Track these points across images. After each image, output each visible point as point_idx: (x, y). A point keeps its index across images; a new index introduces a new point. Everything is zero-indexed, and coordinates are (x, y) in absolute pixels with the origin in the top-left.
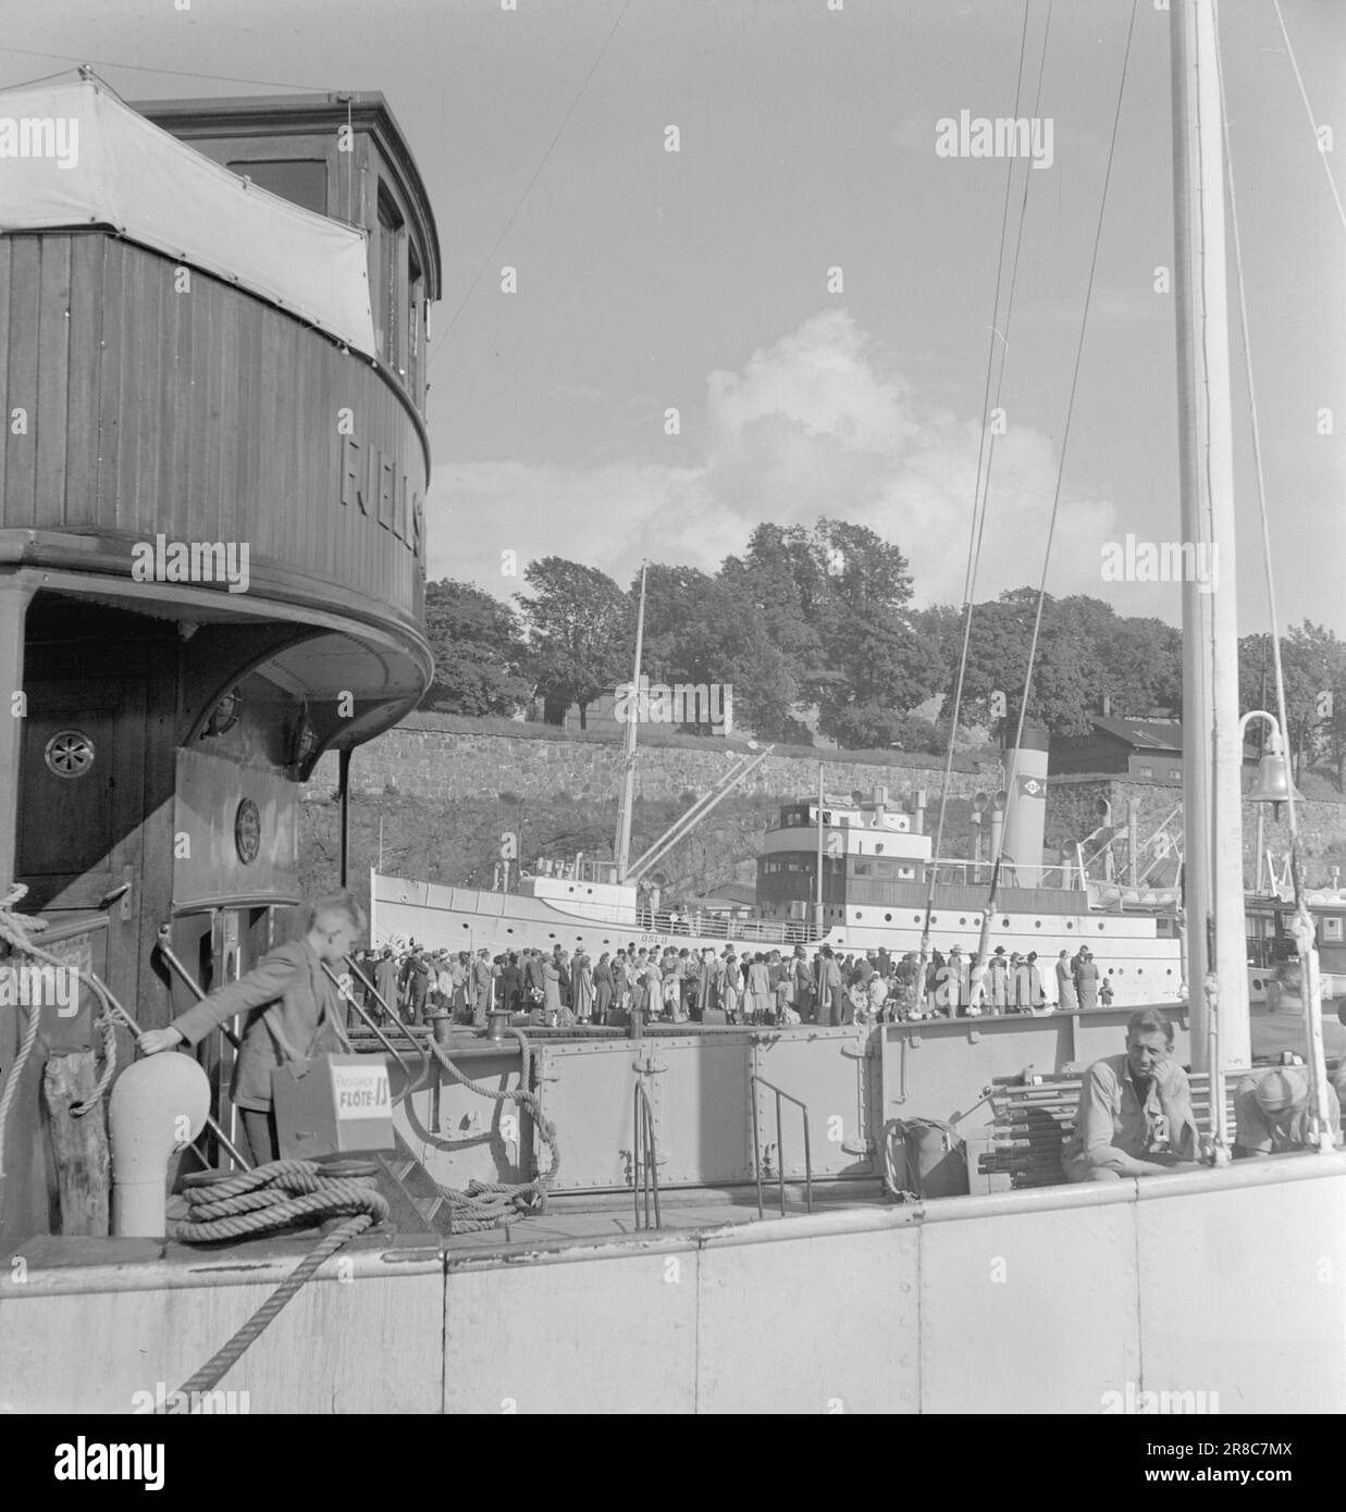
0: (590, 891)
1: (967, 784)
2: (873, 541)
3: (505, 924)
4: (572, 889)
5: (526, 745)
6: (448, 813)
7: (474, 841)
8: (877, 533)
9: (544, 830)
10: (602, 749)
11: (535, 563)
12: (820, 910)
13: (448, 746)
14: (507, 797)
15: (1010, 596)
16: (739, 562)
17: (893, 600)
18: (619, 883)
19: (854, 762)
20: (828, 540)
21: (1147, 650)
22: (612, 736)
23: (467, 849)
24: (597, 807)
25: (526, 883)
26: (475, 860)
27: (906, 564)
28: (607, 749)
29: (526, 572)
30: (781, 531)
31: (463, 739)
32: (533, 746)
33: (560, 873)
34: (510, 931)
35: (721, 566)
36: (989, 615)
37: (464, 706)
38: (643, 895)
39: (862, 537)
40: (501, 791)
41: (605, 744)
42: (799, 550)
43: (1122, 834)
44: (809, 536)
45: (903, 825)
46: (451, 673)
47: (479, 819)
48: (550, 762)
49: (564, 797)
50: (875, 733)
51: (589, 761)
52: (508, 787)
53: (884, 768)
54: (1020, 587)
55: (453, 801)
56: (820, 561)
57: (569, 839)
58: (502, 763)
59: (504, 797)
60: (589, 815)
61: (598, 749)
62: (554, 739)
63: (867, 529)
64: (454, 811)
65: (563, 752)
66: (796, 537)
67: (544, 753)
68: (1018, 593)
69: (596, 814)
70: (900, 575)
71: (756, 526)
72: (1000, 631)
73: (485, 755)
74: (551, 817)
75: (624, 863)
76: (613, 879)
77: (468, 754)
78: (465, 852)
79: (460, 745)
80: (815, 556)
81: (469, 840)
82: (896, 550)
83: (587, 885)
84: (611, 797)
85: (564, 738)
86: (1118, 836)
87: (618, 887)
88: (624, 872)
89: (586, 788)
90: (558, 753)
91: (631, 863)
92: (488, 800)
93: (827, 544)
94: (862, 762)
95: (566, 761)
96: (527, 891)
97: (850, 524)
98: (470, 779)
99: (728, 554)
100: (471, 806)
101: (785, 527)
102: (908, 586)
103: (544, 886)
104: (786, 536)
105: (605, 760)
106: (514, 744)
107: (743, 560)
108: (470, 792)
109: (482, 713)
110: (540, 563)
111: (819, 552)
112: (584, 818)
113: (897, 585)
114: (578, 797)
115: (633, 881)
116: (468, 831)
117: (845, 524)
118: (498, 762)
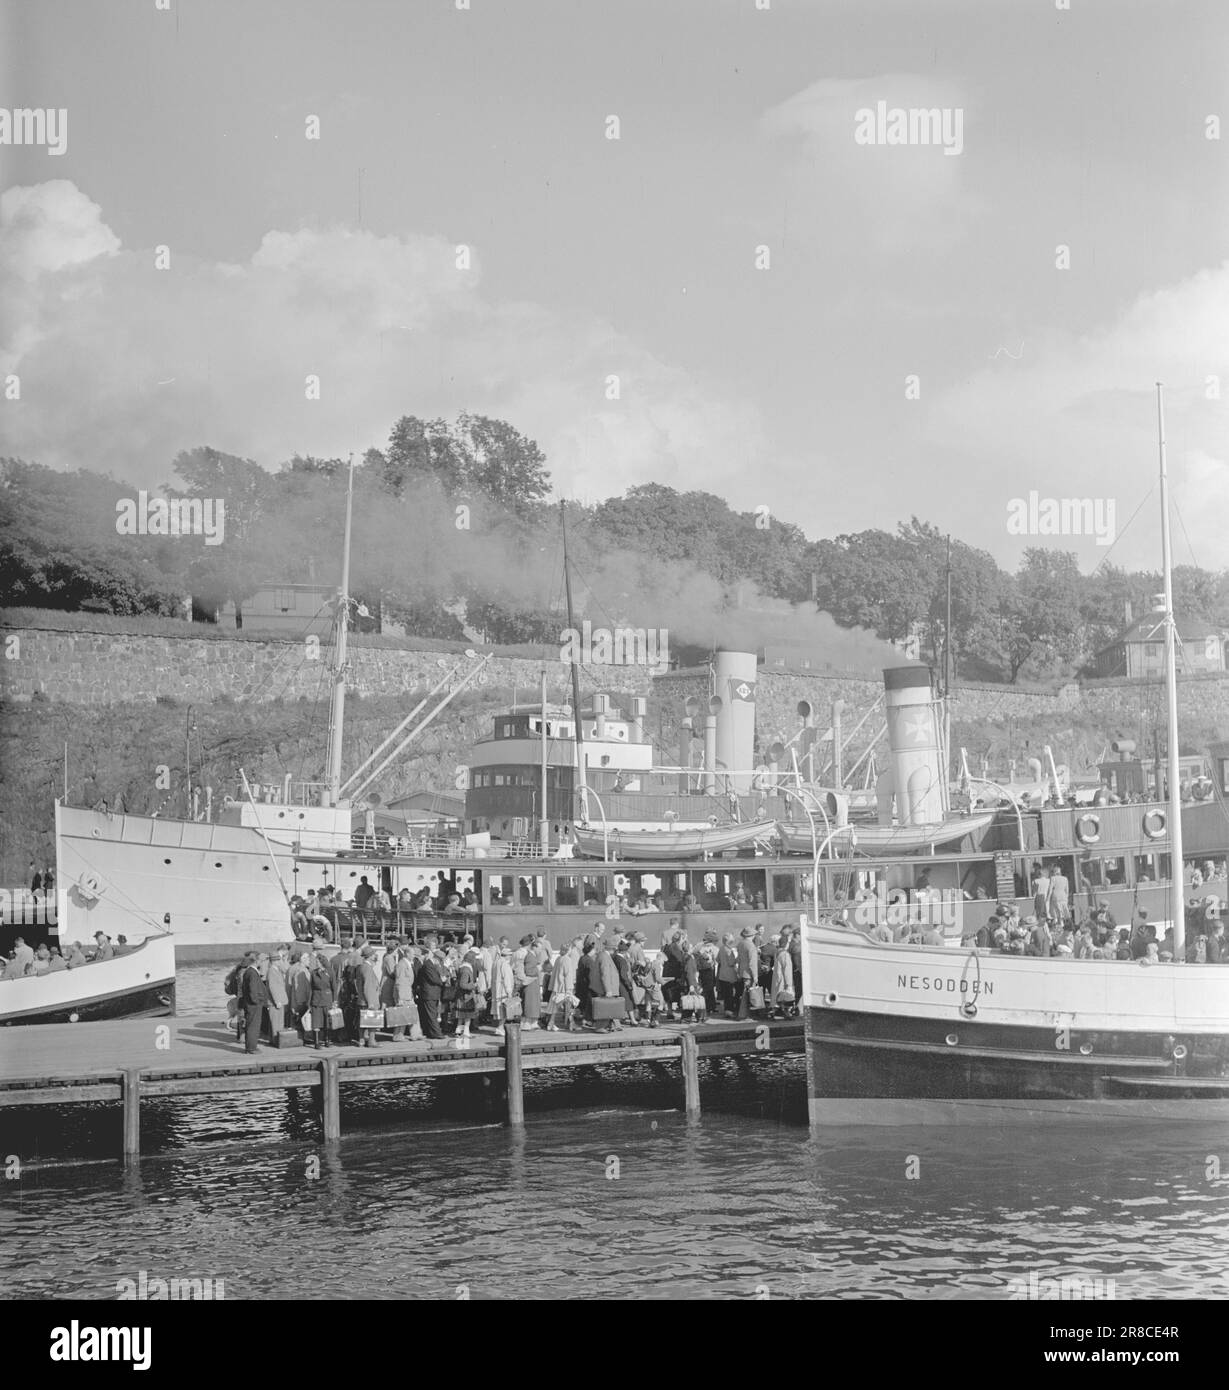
0: (302, 816)
1: (617, 677)
2: (513, 436)
3: (214, 858)
4: (282, 815)
5: (183, 645)
6: (103, 719)
7: (132, 748)
8: (517, 428)
9: (208, 736)
10: (263, 648)
11: (185, 453)
12: (545, 827)
13: (100, 648)
14: (164, 701)
15: (637, 491)
16: (381, 456)
17: (532, 494)
18: (333, 805)
19: (511, 657)
20: (469, 436)
21: (768, 544)
22: (273, 635)
23: (126, 758)
24: (260, 709)
25: (231, 810)
26: (134, 769)
27: (543, 458)
28: (269, 648)
29: (175, 462)
30: (421, 425)
31: (116, 640)
32: (191, 646)
33: (268, 798)
34: (218, 865)
35: (364, 458)
36: (633, 511)
37: (114, 603)
38: (359, 820)
39: (503, 431)
40: (159, 695)
41: (267, 643)
42: (441, 444)
43: (828, 736)
44: (451, 429)
45: (622, 733)
46: (101, 570)
47: (137, 726)
48: (210, 663)
49: (225, 700)
50: (530, 628)
51: (250, 661)
52: (164, 689)
53: (540, 662)
54: (645, 482)
55: (108, 706)
56: (461, 455)
57: (232, 744)
58: (160, 665)
59: (161, 700)
60: (253, 718)
61: (259, 648)
62: (212, 638)
63: (506, 424)
64: (110, 718)
65: (223, 652)
66: (437, 431)
67: (203, 654)
68: (646, 489)
69: (260, 717)
70: (539, 470)
71: (398, 419)
72: (645, 527)
73: (141, 657)
74: (214, 721)
75: (336, 782)
76: (326, 801)
77: (123, 657)
78: (123, 761)
79: (114, 647)
80: (457, 451)
81: (127, 748)
82: (534, 445)
83: (299, 810)
84: (273, 698)
85: (223, 638)
86: (824, 738)
87: (332, 810)
88: (336, 792)
89: (248, 690)
90: (218, 654)
91: (344, 781)
92: (145, 704)
93: (469, 439)
94: (519, 656)
95: (225, 661)
96: (233, 819)
97: (490, 418)
98: (125, 683)
99: (369, 447)
100: (128, 711)
101: (427, 420)
102: (546, 481)
103: (251, 813)
104: (428, 430)
105: (266, 660)
106: (171, 645)
107: (386, 453)
108: (126, 697)
109: (135, 611)
110: (190, 453)
111: (459, 446)
112: (247, 721)
113: (536, 479)
114: (239, 699)
115: (347, 802)
116: (127, 738)
117: (485, 418)
118: (154, 664)
